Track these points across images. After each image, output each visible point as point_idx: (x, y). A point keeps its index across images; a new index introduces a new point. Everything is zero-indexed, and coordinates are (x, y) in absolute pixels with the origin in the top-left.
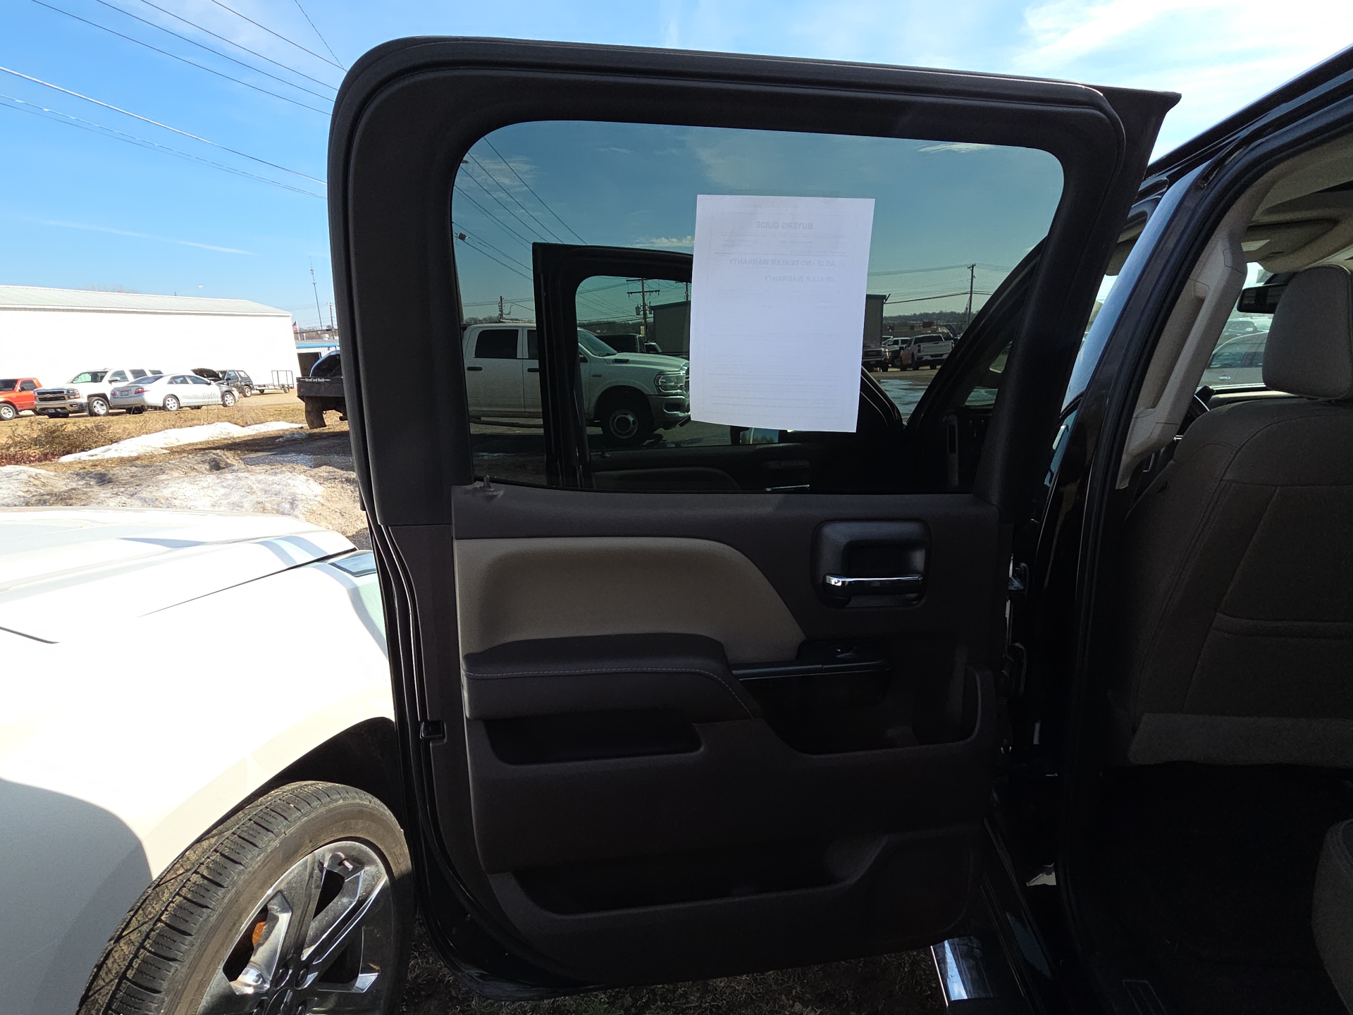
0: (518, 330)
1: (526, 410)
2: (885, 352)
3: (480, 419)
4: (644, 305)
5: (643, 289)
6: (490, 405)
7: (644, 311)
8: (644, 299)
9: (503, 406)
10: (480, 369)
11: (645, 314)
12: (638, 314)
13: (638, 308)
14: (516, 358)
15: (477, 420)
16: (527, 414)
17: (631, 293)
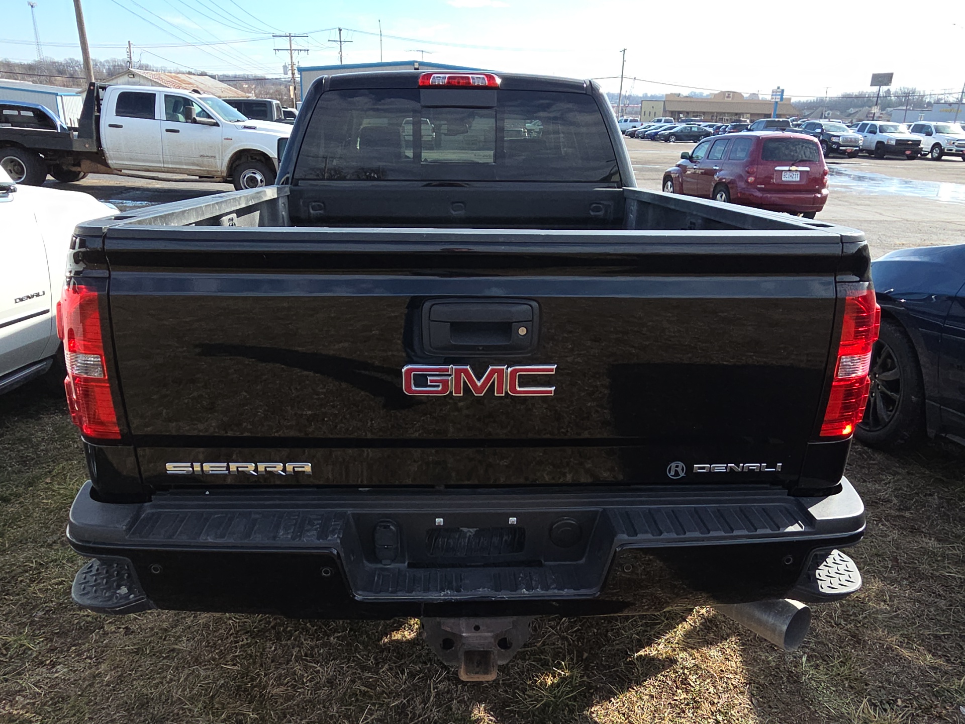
0: (155, 95)
1: (166, 166)
2: (525, 132)
3: (121, 171)
4: (292, 65)
5: (291, 47)
6: (131, 160)
7: (293, 70)
8: (292, 57)
9: (144, 161)
10: (120, 126)
11: (293, 74)
12: (286, 73)
13: (285, 67)
14: (154, 119)
15: (119, 173)
16: (166, 169)
17: (278, 50)
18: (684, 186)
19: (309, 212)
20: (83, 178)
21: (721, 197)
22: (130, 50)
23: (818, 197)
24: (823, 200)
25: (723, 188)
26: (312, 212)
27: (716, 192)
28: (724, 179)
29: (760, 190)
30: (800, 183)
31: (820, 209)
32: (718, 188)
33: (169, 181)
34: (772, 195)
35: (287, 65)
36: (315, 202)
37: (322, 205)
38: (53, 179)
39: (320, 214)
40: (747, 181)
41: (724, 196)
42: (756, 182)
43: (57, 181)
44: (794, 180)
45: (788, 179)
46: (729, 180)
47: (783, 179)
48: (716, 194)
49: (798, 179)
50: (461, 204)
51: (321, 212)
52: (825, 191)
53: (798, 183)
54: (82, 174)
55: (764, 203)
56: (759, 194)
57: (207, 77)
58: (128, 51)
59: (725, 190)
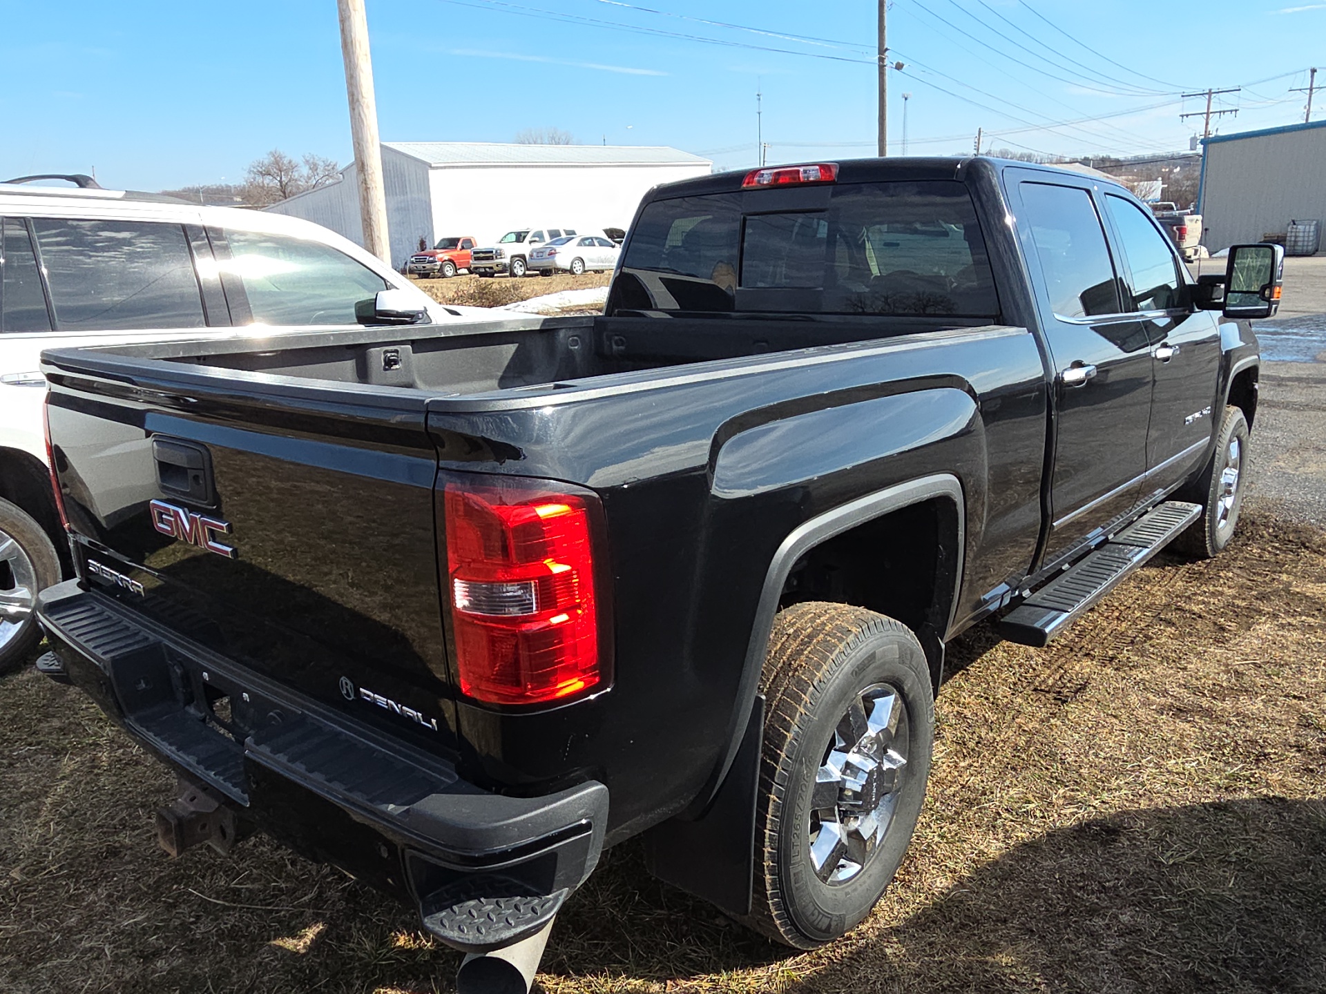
4: (1206, 134)
5: (1208, 109)
8: (1207, 124)
12: (1193, 148)
13: (1193, 139)
17: (1187, 115)
19: (612, 348)
22: (979, 140)
26: (615, 347)
35: (1197, 135)
37: (624, 339)
51: (623, 348)
57: (1077, 164)
58: (977, 141)
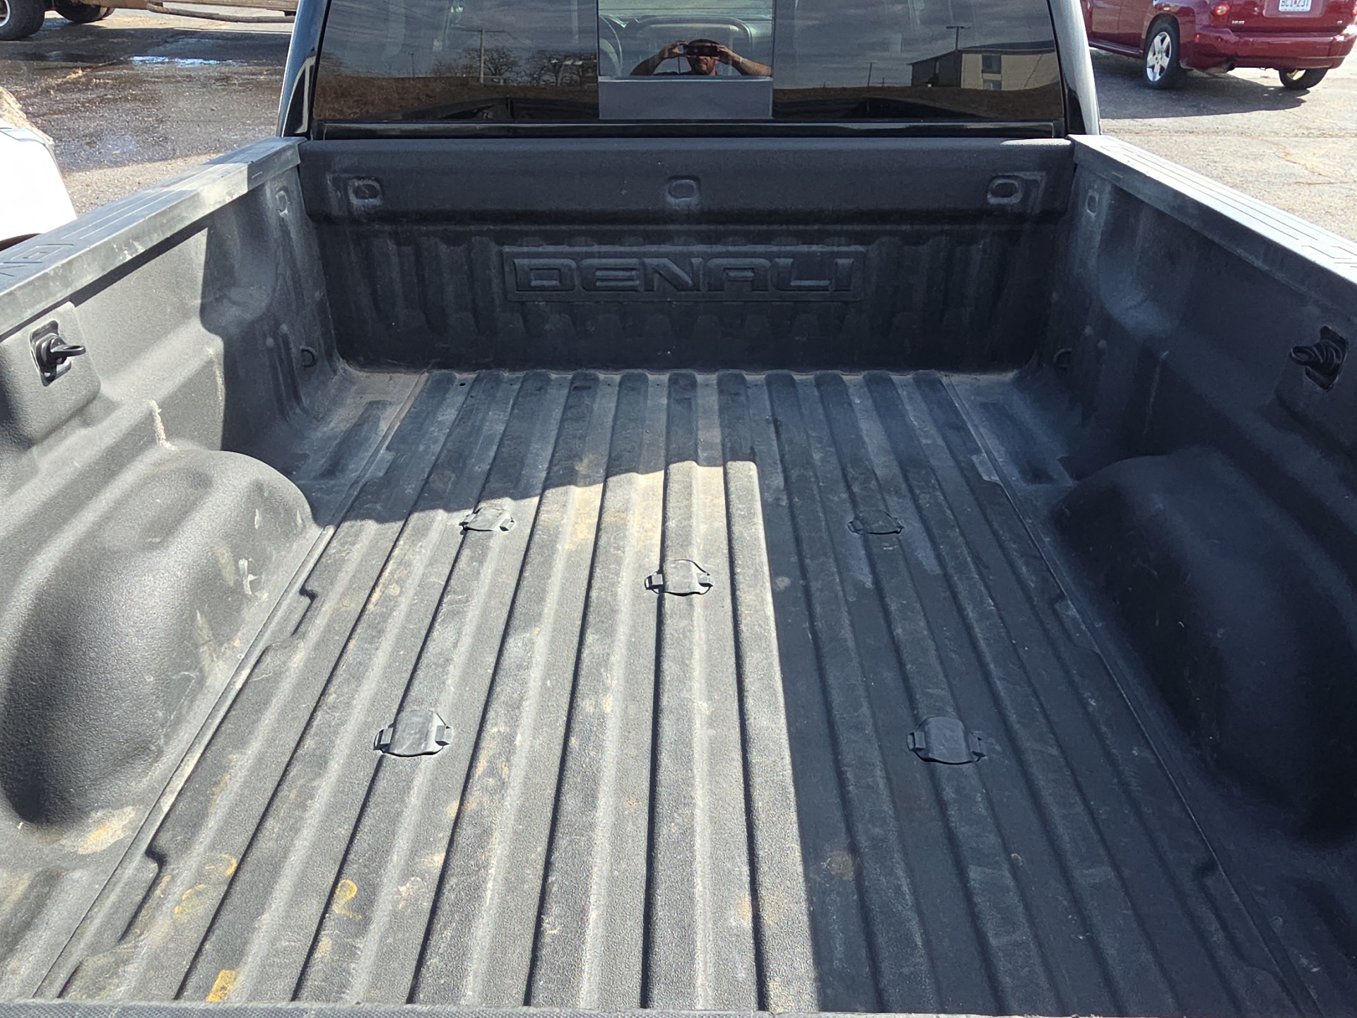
18: (1094, 16)
19: (349, 202)
20: (107, 14)
21: (1162, 41)
23: (1339, 43)
24: (1346, 47)
25: (1166, 25)
26: (355, 201)
27: (1154, 31)
28: (1168, 6)
29: (1236, 29)
30: (1312, 16)
31: (1336, 64)
32: (1159, 23)
33: (237, 22)
34: (1255, 39)
36: (359, 178)
37: (376, 185)
38: (62, 17)
39: (374, 207)
40: (1214, 13)
41: (1168, 39)
42: (1230, 15)
43: (68, 21)
44: (1300, 9)
45: (1289, 9)
46: (1177, 9)
47: (1281, 8)
48: (1153, 34)
49: (1309, 9)
50: (691, 182)
51: (376, 202)
52: (1351, 30)
53: (1307, 16)
54: (104, 10)
55: (1239, 54)
56: (1233, 38)
59: (1170, 28)
